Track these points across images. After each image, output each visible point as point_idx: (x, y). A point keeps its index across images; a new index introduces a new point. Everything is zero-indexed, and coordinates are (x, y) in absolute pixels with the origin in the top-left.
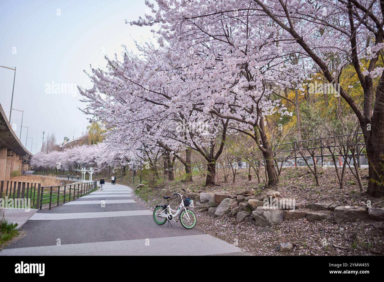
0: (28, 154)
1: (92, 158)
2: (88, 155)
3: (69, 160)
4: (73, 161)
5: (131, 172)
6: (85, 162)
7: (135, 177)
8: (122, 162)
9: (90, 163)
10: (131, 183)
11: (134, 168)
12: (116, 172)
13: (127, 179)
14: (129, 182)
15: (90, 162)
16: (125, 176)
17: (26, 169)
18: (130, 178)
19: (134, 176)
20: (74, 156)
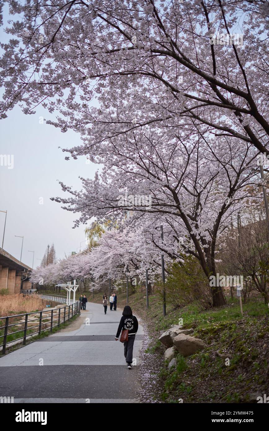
0: (26, 269)
1: (87, 268)
2: (82, 263)
3: (61, 273)
4: (66, 274)
5: (144, 288)
6: (80, 274)
7: (151, 297)
8: (128, 271)
9: (85, 277)
10: (143, 308)
11: (148, 279)
12: (120, 289)
13: (137, 299)
14: (139, 305)
15: (85, 275)
16: (134, 295)
17: (29, 288)
18: (142, 298)
19: (148, 295)
20: (67, 268)
